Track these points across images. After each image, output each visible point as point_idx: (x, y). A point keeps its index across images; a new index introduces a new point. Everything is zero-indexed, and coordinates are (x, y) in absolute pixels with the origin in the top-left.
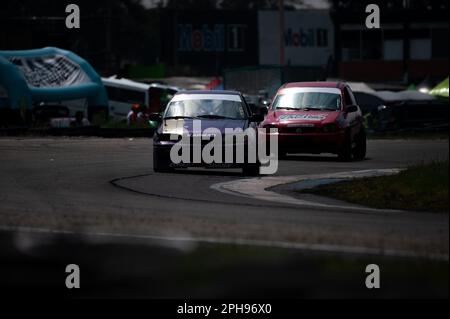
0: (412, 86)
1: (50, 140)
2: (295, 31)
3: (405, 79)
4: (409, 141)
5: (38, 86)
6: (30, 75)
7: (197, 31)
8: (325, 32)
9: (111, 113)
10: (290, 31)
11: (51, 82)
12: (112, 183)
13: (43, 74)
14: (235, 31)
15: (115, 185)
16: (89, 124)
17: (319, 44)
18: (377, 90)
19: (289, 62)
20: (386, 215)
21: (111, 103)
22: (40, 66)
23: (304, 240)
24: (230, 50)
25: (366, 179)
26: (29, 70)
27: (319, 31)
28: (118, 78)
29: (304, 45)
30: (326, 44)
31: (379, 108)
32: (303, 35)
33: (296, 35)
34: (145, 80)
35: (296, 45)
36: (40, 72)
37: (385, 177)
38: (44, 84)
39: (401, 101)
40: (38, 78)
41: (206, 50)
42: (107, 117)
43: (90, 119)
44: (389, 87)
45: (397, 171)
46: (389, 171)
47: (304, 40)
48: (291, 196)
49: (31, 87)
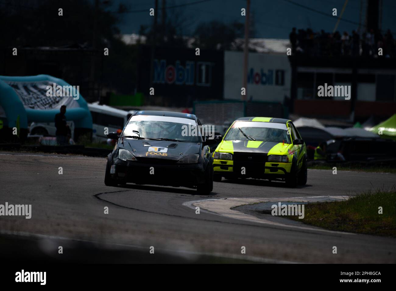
0: (358, 124)
1: (40, 156)
2: (257, 70)
3: (352, 117)
4: (356, 172)
5: (33, 108)
6: (26, 98)
7: (170, 66)
8: (283, 72)
9: (94, 136)
10: (252, 70)
11: (44, 105)
12: (96, 196)
13: (38, 98)
14: (204, 68)
15: (98, 198)
16: (74, 144)
17: (277, 83)
18: (326, 126)
19: (251, 98)
20: (340, 236)
21: (95, 126)
22: (35, 91)
23: (271, 255)
24: (198, 84)
25: (319, 204)
26: (25, 93)
27: (277, 71)
28: (101, 104)
29: (264, 83)
30: (283, 83)
31: (329, 142)
32: (263, 75)
33: (257, 74)
34: (124, 107)
35: (257, 83)
36: (35, 96)
37: (336, 203)
38: (38, 106)
39: (348, 137)
40: (33, 101)
41: (178, 83)
42: (91, 139)
43: (76, 140)
44: (338, 123)
45: (347, 198)
46: (340, 198)
47: (264, 79)
48: (254, 215)
49: (27, 108)
